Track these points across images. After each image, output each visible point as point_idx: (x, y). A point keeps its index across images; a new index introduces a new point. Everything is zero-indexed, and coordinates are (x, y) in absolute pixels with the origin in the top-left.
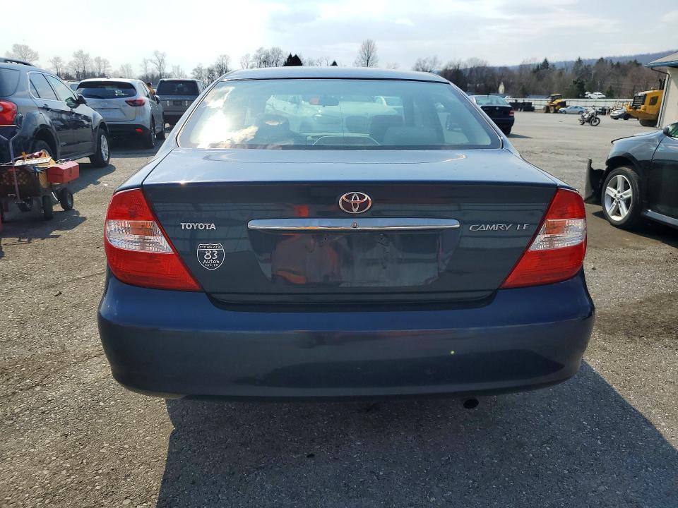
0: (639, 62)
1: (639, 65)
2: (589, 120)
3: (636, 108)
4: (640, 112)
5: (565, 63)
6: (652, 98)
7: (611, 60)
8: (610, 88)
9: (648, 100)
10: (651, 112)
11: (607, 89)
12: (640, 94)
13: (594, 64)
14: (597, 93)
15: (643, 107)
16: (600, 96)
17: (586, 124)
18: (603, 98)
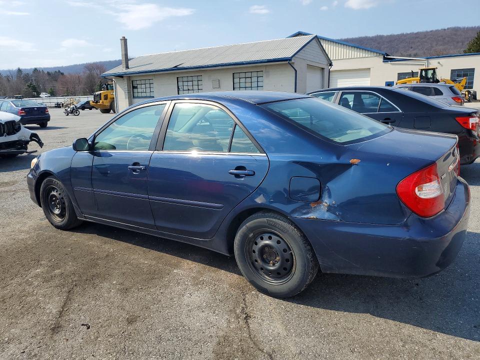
0: (62, 72)
1: (62, 74)
2: (72, 112)
3: (97, 102)
4: (100, 105)
5: (9, 71)
6: (105, 96)
7: (43, 71)
8: (51, 89)
9: (102, 97)
10: (107, 104)
11: (49, 90)
12: (97, 93)
13: (31, 73)
14: (44, 93)
15: (101, 101)
16: (46, 95)
17: (70, 114)
18: (49, 97)
